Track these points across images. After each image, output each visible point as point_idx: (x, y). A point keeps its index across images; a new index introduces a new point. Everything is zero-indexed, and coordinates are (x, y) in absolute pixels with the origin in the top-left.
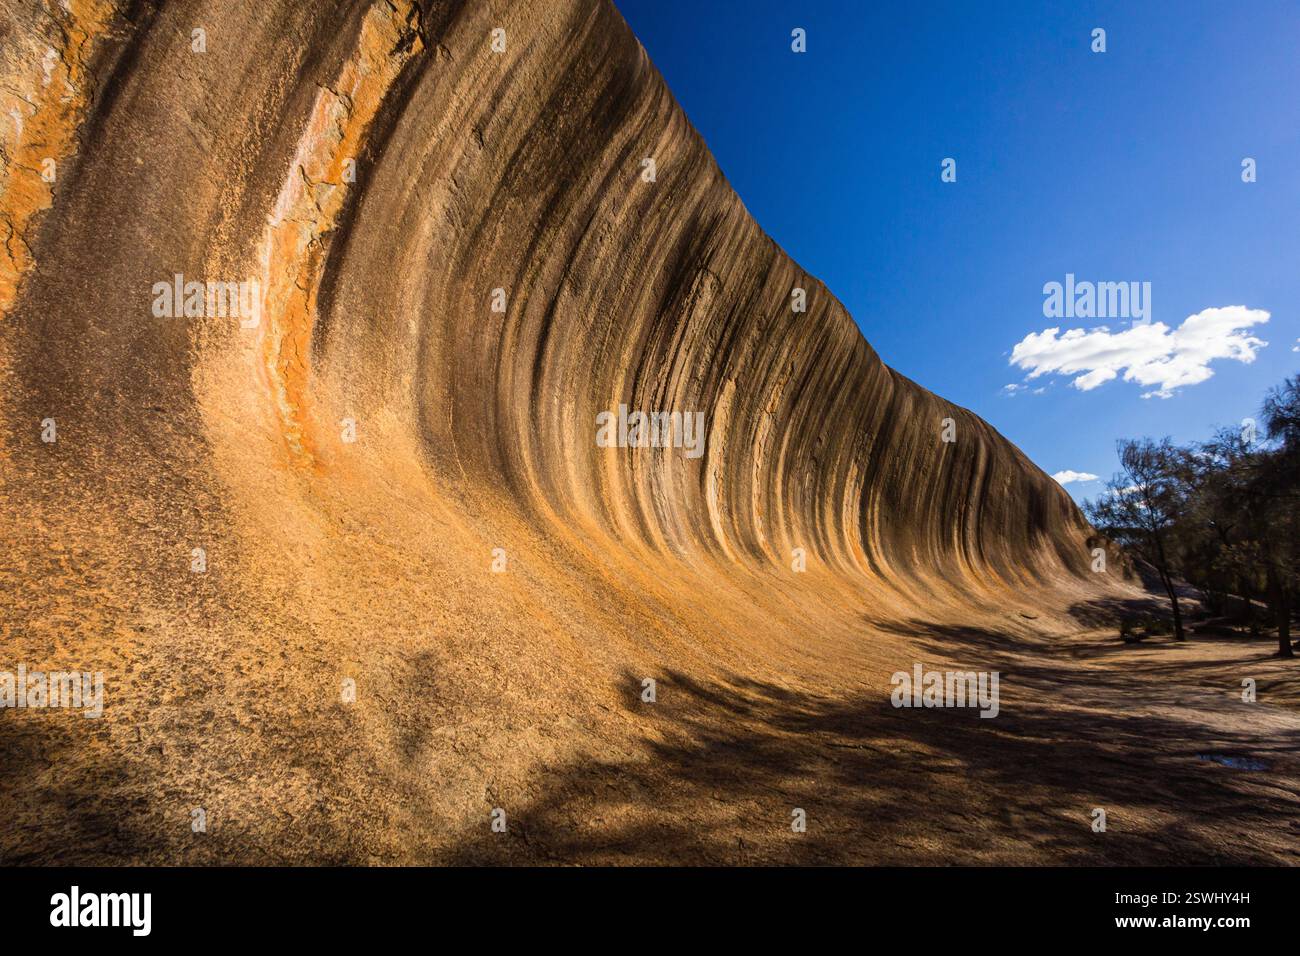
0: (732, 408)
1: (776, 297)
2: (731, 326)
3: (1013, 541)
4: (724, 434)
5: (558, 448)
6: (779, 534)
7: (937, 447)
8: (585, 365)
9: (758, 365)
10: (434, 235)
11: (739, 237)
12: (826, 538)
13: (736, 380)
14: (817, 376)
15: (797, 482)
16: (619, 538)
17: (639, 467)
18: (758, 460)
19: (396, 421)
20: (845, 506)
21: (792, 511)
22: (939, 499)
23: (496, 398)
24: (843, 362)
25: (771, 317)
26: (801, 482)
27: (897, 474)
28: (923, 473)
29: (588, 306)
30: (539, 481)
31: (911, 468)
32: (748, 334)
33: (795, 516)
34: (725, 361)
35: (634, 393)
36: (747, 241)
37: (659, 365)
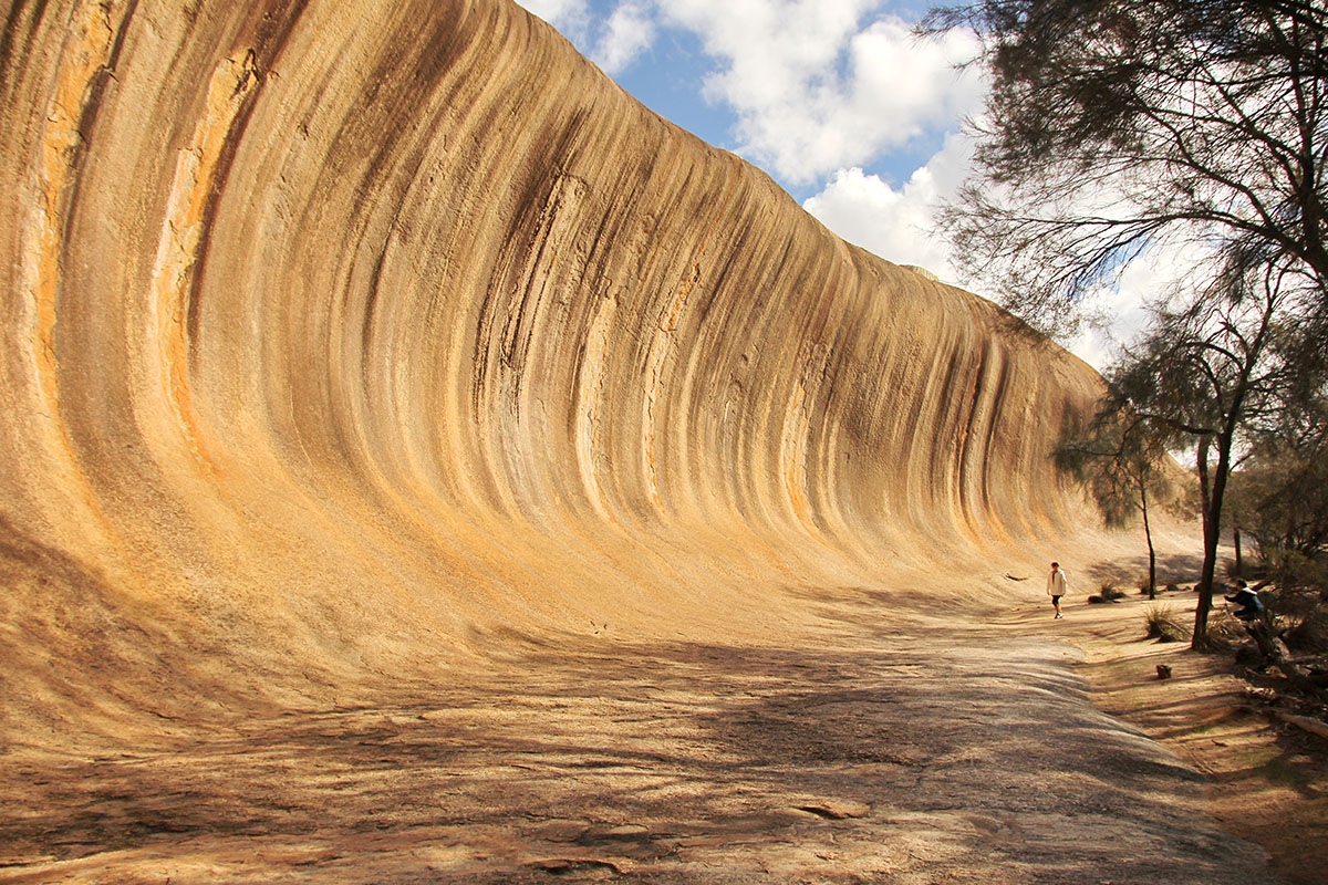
0: (613, 332)
1: (666, 191)
2: (605, 231)
3: (1034, 479)
4: (602, 363)
5: (391, 414)
6: (679, 486)
7: (924, 356)
8: (418, 316)
9: (647, 274)
10: (267, 234)
11: (611, 129)
12: (750, 486)
13: (617, 297)
14: (735, 277)
15: (710, 416)
16: (459, 504)
17: (487, 420)
18: (652, 392)
19: (251, 419)
20: (783, 442)
21: (701, 454)
22: (929, 427)
23: (328, 376)
24: (775, 256)
25: (662, 215)
26: (717, 414)
27: (863, 396)
28: (904, 393)
29: (419, 252)
30: (373, 453)
31: (886, 386)
32: (630, 239)
33: (707, 461)
34: (599, 276)
35: (479, 334)
36: (623, 129)
37: (511, 294)
